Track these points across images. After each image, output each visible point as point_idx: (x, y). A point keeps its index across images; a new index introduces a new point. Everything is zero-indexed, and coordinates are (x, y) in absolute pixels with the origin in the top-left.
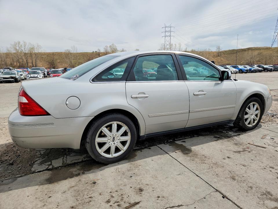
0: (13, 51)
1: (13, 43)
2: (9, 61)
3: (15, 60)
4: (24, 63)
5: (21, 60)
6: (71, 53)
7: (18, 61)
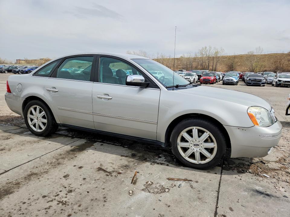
0: (199, 56)
1: (201, 49)
2: (194, 64)
3: (200, 63)
4: (206, 66)
5: (204, 64)
6: (254, 56)
7: (202, 65)
